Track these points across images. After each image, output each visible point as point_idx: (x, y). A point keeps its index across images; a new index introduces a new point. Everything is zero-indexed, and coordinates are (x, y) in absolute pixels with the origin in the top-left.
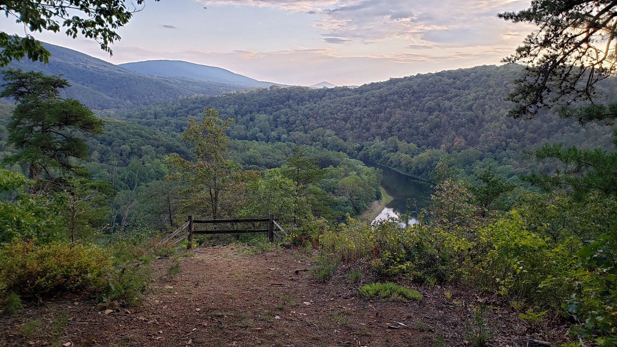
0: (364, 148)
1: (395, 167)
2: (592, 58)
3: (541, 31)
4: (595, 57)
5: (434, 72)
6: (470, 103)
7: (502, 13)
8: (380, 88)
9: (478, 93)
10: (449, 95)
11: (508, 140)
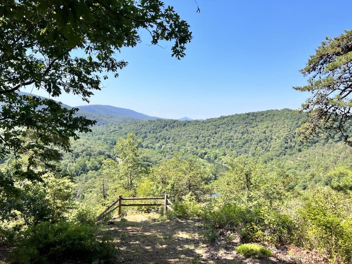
0: (208, 153)
1: (225, 164)
2: (341, 111)
3: (314, 97)
4: (343, 110)
5: (244, 113)
6: (264, 130)
7: (295, 87)
8: (215, 121)
9: (268, 124)
10: (252, 125)
11: (286, 150)
